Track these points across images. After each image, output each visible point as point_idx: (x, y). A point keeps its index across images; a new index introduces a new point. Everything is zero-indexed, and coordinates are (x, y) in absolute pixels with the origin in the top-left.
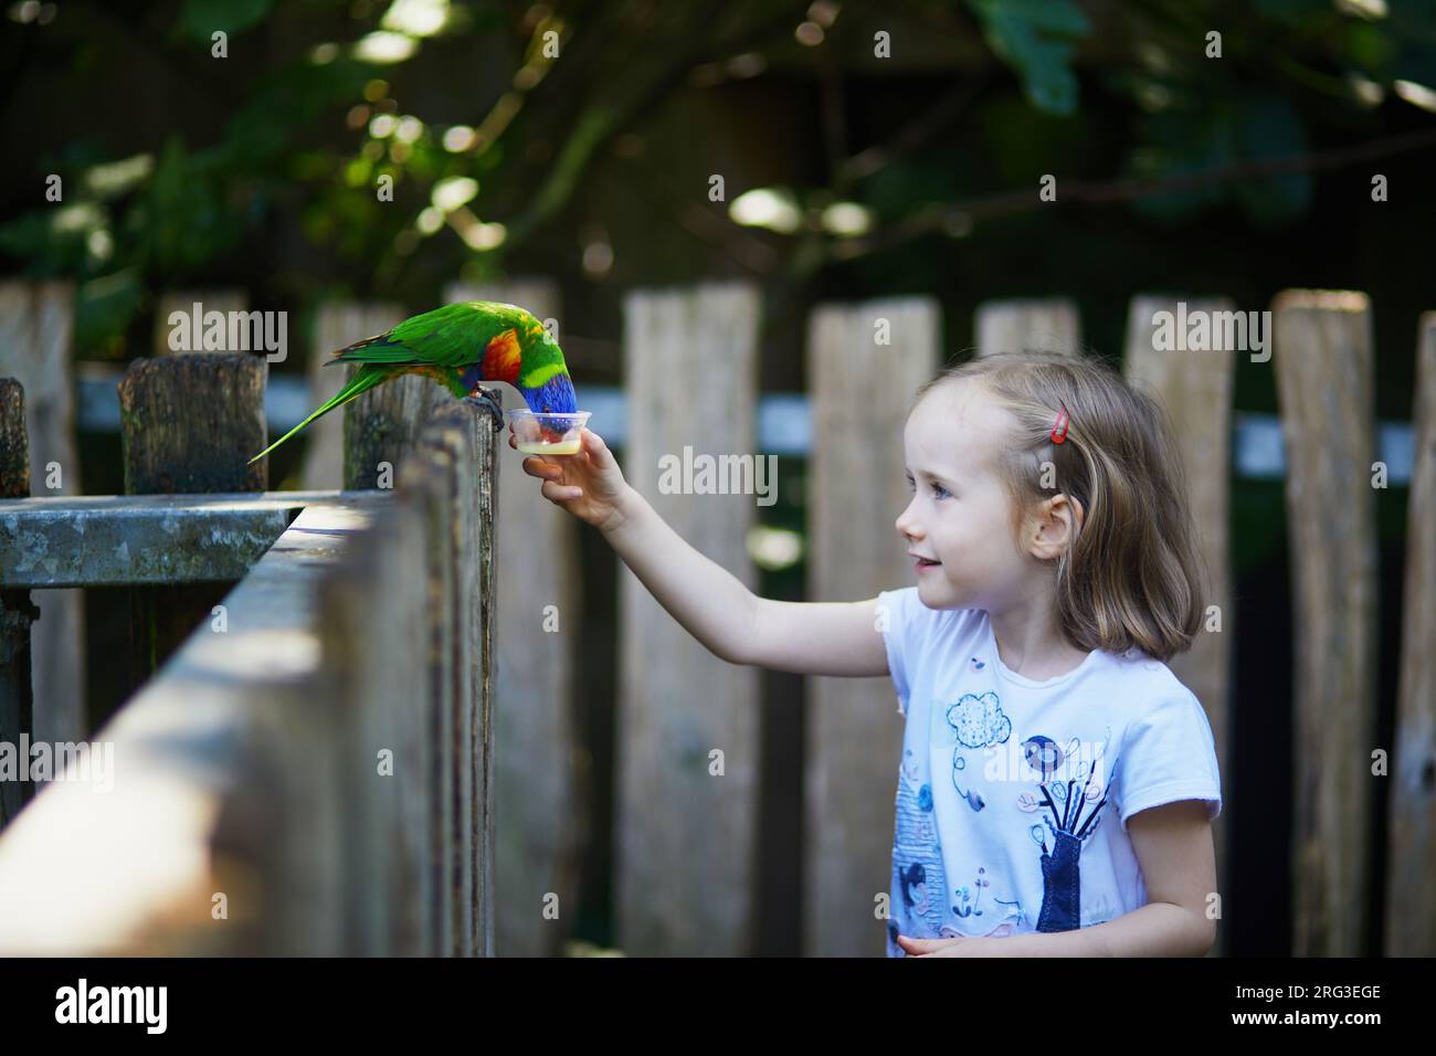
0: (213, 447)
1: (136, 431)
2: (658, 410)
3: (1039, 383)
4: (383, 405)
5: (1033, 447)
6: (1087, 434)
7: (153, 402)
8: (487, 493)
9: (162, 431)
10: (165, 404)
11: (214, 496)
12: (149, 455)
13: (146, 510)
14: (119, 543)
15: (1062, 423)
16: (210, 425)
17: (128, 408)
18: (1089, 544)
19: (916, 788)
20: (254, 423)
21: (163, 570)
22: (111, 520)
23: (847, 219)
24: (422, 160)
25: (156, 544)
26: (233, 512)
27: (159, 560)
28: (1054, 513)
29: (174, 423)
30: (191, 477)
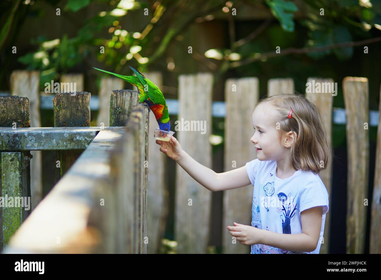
0: (77, 115)
1: (57, 111)
2: (187, 105)
3: (285, 102)
4: (120, 105)
5: (284, 119)
6: (297, 115)
7: (62, 103)
8: (147, 128)
9: (64, 111)
10: (65, 104)
11: (77, 127)
12: (61, 117)
13: (60, 131)
14: (53, 139)
15: (291, 113)
16: (76, 110)
17: (55, 105)
18: (298, 144)
19: (256, 206)
20: (87, 109)
21: (64, 146)
22: (51, 133)
23: (235, 57)
24: (127, 41)
25: (62, 140)
26: (82, 132)
27: (63, 144)
28: (290, 136)
29: (67, 109)
30: (71, 123)
